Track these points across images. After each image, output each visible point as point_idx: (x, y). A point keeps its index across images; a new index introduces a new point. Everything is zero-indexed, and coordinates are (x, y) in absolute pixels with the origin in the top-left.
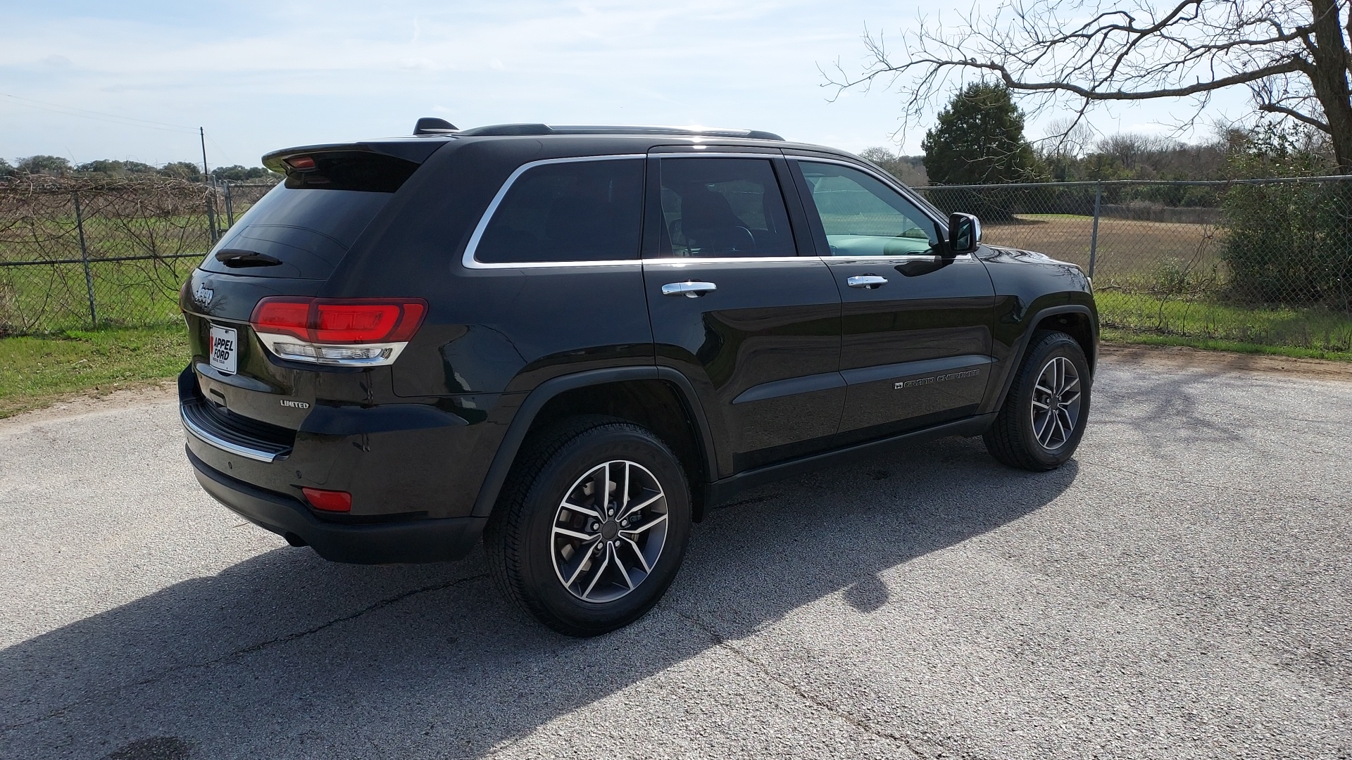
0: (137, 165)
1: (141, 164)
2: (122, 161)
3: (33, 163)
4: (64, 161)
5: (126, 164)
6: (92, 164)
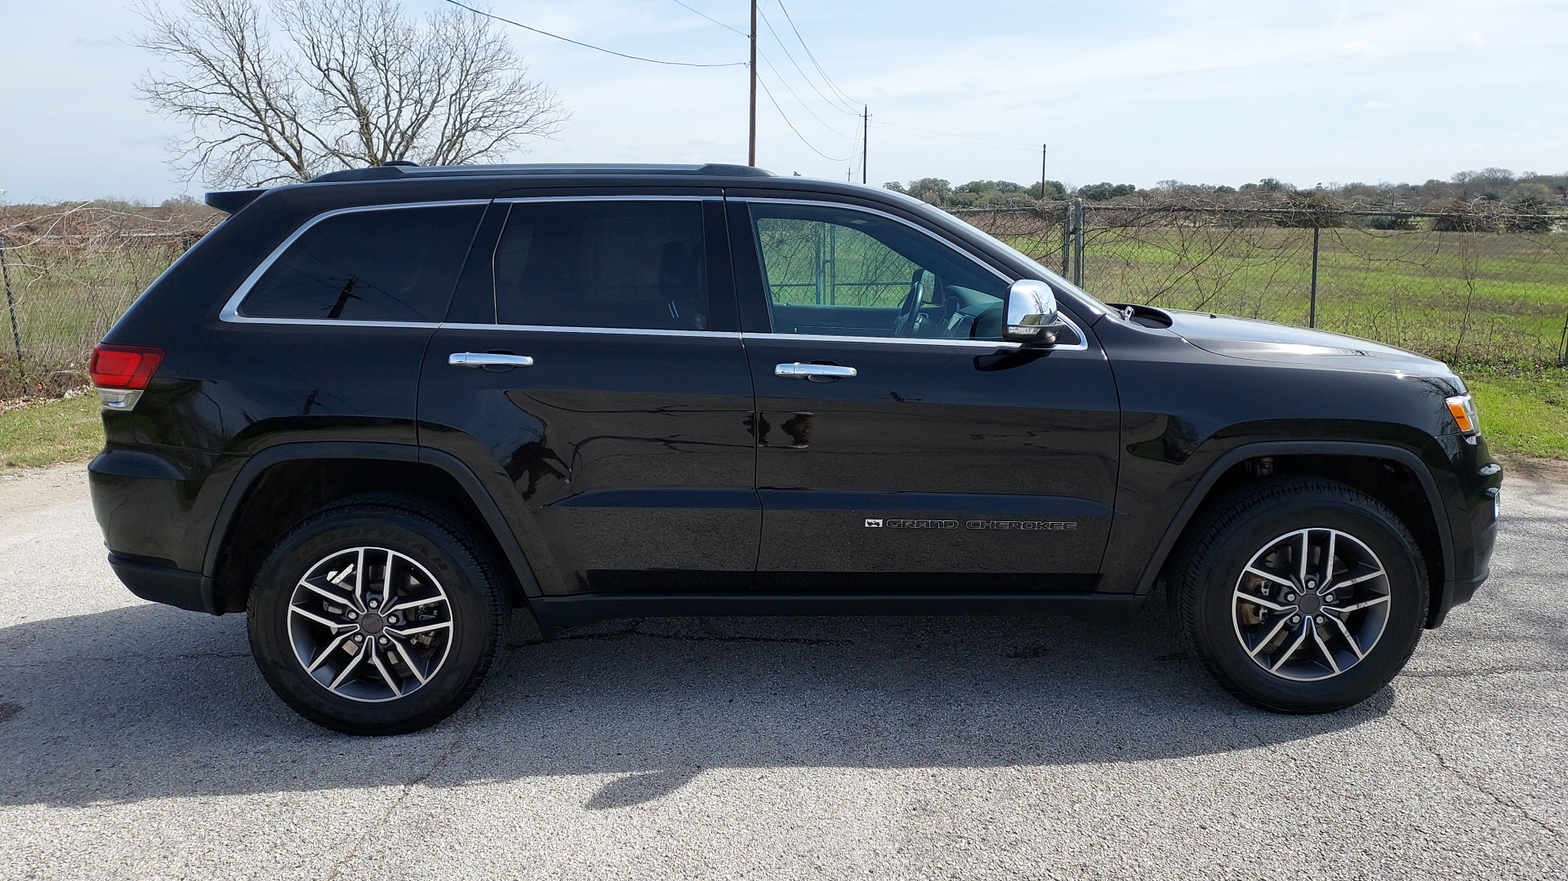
0: (1008, 185)
1: (1012, 184)
2: (995, 181)
3: (921, 186)
4: (945, 183)
5: (998, 184)
6: (968, 186)
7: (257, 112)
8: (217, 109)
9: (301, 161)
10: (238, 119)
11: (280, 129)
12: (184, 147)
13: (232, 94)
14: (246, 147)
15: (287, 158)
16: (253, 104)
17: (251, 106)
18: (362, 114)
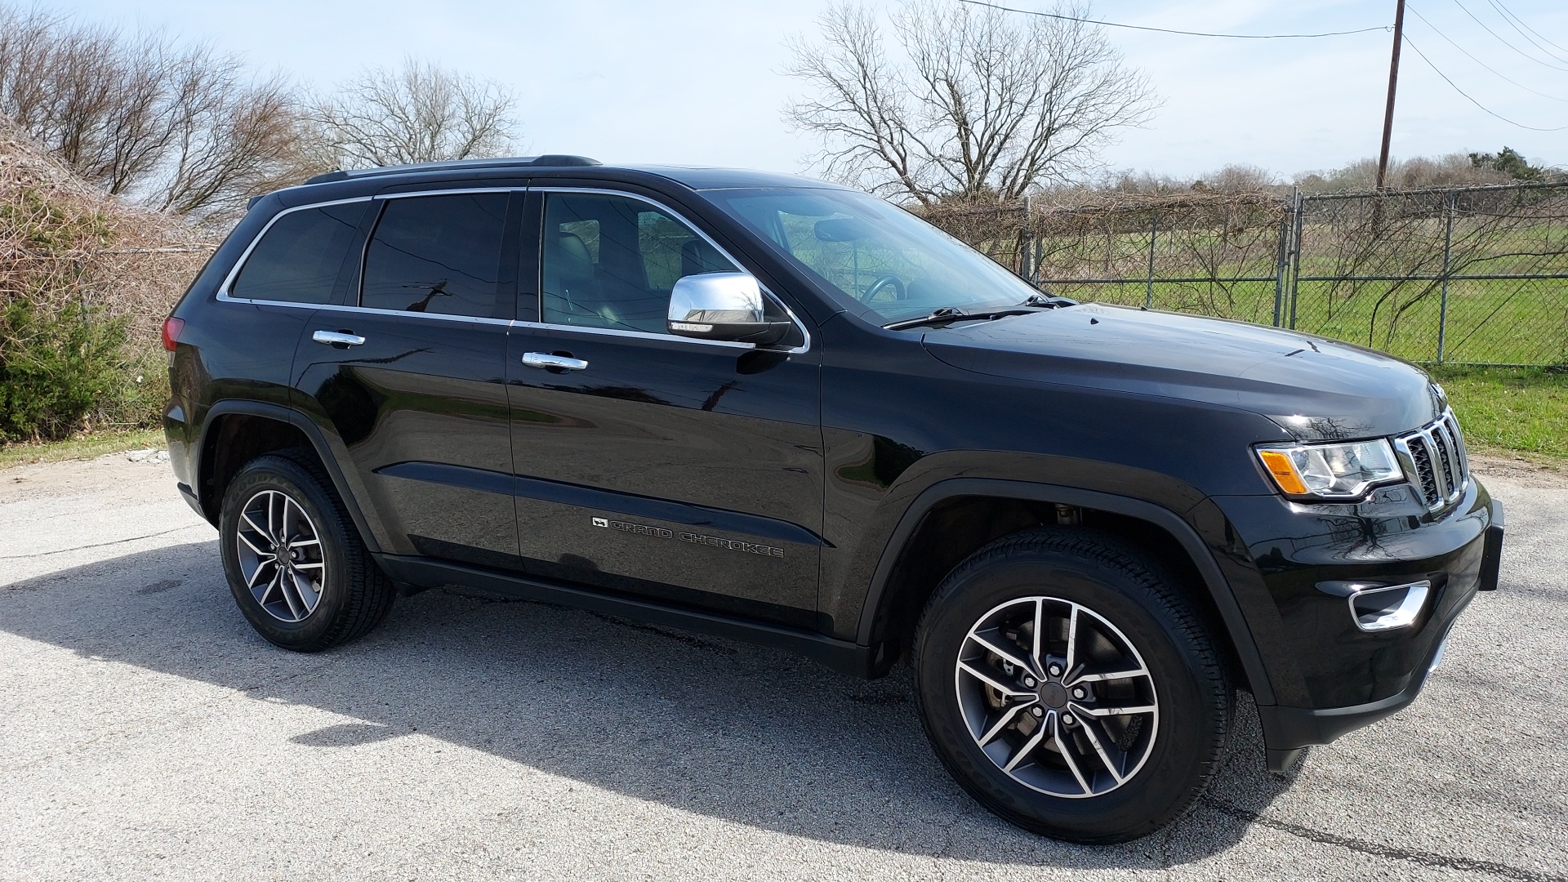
7: (873, 125)
8: (839, 124)
9: (904, 168)
10: (857, 132)
11: (889, 139)
12: (812, 160)
13: (856, 110)
14: (859, 156)
15: (894, 165)
16: (870, 118)
17: (869, 120)
18: (963, 124)
